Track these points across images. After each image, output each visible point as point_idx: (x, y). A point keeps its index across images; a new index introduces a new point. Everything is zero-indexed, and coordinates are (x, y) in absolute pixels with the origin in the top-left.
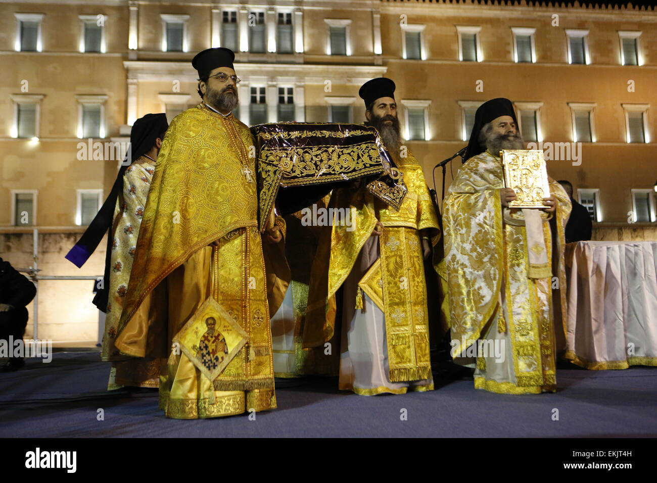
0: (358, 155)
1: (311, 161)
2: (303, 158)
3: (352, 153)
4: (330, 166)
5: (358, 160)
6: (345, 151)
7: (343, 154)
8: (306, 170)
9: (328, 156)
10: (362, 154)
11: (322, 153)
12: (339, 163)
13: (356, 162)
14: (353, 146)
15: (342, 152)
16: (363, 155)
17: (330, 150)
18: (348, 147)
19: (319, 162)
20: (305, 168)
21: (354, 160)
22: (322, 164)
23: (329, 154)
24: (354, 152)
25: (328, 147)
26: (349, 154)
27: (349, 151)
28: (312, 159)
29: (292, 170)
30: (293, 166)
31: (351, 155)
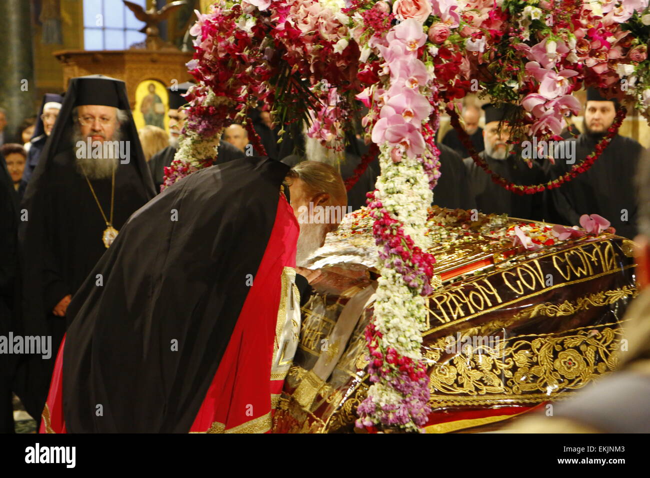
0: (597, 352)
1: (491, 371)
2: (475, 363)
3: (583, 348)
4: (535, 378)
5: (595, 364)
6: (571, 342)
7: (564, 349)
8: (485, 385)
9: (531, 358)
10: (605, 352)
11: (516, 352)
12: (555, 370)
13: (593, 367)
14: (587, 330)
15: (562, 344)
16: (607, 356)
17: (536, 344)
18: (575, 333)
19: (510, 373)
20: (481, 380)
21: (588, 364)
22: (517, 374)
23: (534, 354)
24: (588, 345)
25: (531, 339)
26: (577, 348)
27: (577, 342)
28: (494, 366)
29: (456, 381)
30: (458, 375)
31: (580, 352)
